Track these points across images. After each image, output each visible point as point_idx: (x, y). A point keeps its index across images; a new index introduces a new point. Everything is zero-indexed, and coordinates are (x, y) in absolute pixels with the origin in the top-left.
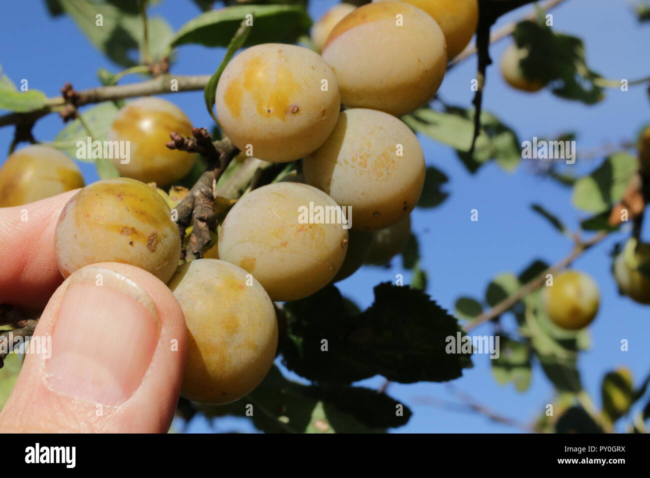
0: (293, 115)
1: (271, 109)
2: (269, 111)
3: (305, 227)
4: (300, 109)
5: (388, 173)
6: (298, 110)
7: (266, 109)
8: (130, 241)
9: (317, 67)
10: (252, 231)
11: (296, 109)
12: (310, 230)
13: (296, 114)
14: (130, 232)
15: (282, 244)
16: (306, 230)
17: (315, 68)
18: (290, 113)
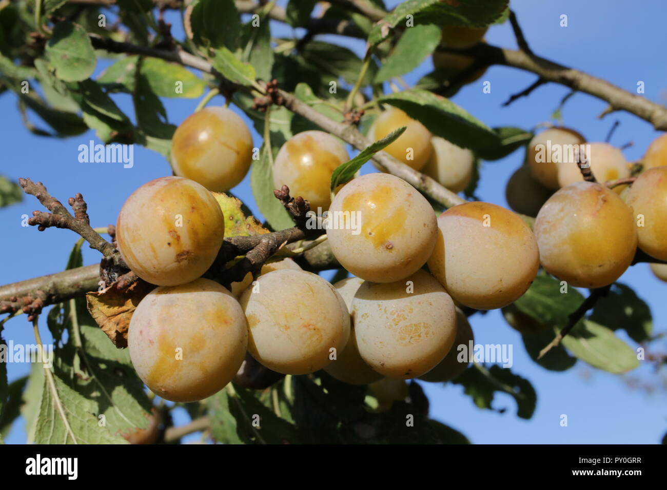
0: (385, 249)
1: (373, 233)
2: (370, 234)
3: (311, 327)
4: (393, 248)
5: (409, 342)
6: (391, 248)
7: (369, 230)
8: (169, 242)
9: (428, 226)
10: (272, 300)
11: (390, 246)
12: (313, 331)
13: (388, 250)
14: (176, 237)
15: (286, 326)
16: (310, 329)
17: (426, 226)
18: (384, 246)
